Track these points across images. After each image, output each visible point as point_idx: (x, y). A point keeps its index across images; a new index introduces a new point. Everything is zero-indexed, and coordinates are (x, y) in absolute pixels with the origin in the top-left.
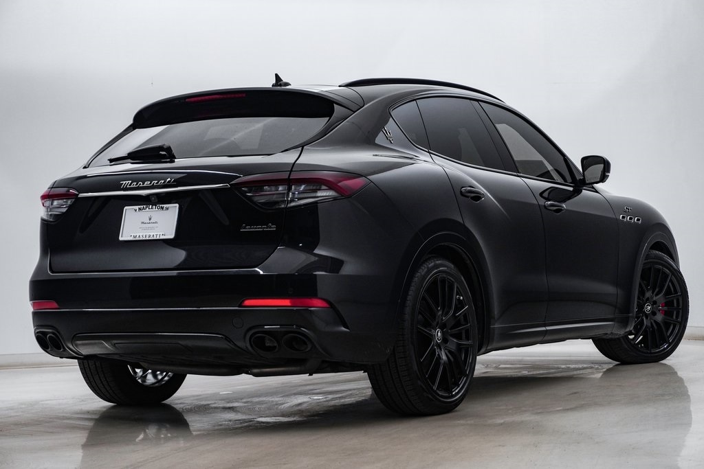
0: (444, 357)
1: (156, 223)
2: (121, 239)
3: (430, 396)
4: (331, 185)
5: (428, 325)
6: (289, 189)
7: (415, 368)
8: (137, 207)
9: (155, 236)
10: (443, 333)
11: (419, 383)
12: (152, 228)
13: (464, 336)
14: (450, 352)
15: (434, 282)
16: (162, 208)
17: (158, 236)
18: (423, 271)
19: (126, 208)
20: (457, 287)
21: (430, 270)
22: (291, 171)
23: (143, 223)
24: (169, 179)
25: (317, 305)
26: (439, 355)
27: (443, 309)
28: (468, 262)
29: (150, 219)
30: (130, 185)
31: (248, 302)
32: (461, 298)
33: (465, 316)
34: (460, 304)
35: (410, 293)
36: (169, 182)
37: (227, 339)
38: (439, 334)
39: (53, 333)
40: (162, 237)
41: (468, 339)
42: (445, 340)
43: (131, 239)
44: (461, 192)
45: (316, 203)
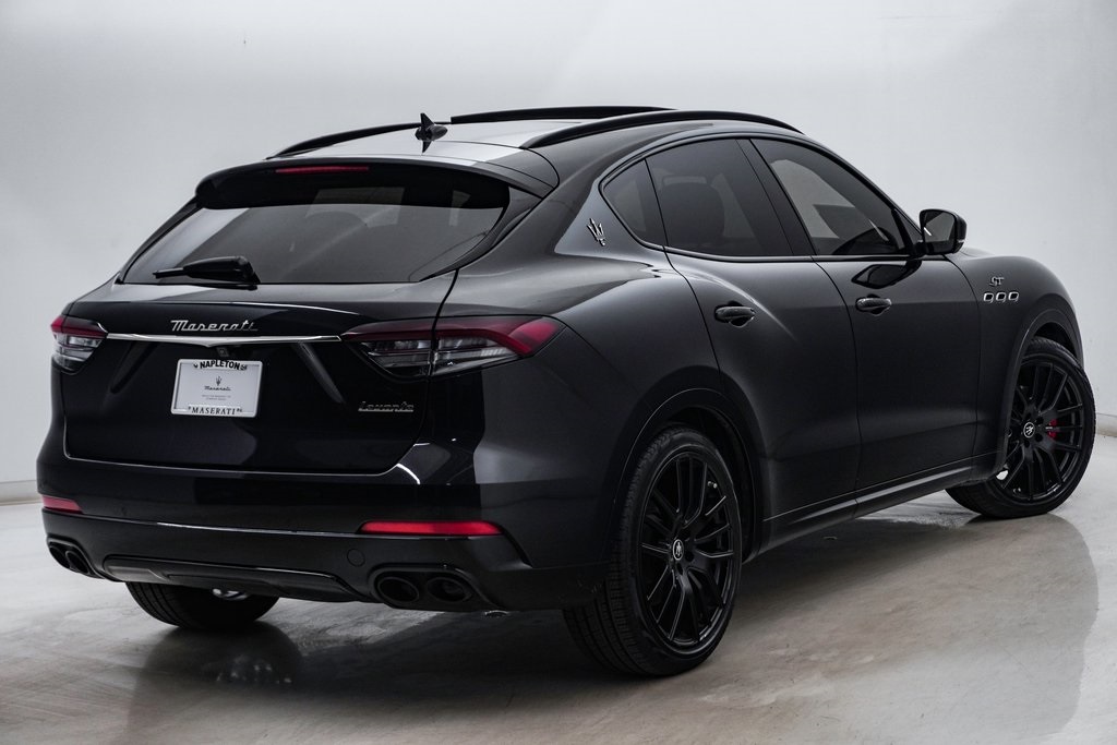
0: (685, 584)
1: (228, 389)
2: (174, 411)
3: (663, 652)
4: (501, 339)
5: (660, 538)
6: (434, 347)
7: (638, 611)
8: (198, 362)
9: (226, 411)
10: (685, 545)
11: (645, 634)
12: (222, 398)
13: (720, 546)
14: (695, 573)
15: (671, 469)
16: (237, 366)
17: (231, 412)
18: (650, 455)
19: (181, 361)
20: (709, 470)
21: (662, 453)
22: (437, 317)
23: (207, 388)
24: (246, 322)
25: (479, 531)
26: (677, 582)
27: (684, 510)
28: (727, 426)
29: (218, 383)
30: (186, 327)
31: (371, 527)
32: (715, 486)
33: (721, 511)
34: (713, 496)
35: (631, 493)
36: (247, 326)
37: (339, 580)
38: (679, 547)
39: (74, 550)
40: (237, 414)
41: (725, 549)
42: (688, 555)
43: (190, 413)
44: (716, 315)
45: (479, 368)
